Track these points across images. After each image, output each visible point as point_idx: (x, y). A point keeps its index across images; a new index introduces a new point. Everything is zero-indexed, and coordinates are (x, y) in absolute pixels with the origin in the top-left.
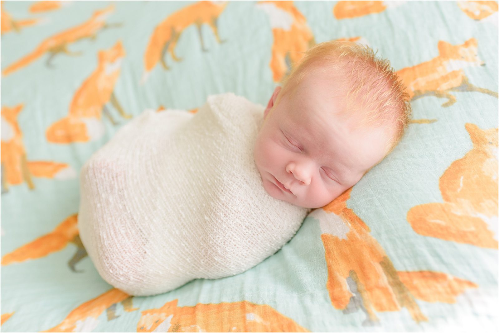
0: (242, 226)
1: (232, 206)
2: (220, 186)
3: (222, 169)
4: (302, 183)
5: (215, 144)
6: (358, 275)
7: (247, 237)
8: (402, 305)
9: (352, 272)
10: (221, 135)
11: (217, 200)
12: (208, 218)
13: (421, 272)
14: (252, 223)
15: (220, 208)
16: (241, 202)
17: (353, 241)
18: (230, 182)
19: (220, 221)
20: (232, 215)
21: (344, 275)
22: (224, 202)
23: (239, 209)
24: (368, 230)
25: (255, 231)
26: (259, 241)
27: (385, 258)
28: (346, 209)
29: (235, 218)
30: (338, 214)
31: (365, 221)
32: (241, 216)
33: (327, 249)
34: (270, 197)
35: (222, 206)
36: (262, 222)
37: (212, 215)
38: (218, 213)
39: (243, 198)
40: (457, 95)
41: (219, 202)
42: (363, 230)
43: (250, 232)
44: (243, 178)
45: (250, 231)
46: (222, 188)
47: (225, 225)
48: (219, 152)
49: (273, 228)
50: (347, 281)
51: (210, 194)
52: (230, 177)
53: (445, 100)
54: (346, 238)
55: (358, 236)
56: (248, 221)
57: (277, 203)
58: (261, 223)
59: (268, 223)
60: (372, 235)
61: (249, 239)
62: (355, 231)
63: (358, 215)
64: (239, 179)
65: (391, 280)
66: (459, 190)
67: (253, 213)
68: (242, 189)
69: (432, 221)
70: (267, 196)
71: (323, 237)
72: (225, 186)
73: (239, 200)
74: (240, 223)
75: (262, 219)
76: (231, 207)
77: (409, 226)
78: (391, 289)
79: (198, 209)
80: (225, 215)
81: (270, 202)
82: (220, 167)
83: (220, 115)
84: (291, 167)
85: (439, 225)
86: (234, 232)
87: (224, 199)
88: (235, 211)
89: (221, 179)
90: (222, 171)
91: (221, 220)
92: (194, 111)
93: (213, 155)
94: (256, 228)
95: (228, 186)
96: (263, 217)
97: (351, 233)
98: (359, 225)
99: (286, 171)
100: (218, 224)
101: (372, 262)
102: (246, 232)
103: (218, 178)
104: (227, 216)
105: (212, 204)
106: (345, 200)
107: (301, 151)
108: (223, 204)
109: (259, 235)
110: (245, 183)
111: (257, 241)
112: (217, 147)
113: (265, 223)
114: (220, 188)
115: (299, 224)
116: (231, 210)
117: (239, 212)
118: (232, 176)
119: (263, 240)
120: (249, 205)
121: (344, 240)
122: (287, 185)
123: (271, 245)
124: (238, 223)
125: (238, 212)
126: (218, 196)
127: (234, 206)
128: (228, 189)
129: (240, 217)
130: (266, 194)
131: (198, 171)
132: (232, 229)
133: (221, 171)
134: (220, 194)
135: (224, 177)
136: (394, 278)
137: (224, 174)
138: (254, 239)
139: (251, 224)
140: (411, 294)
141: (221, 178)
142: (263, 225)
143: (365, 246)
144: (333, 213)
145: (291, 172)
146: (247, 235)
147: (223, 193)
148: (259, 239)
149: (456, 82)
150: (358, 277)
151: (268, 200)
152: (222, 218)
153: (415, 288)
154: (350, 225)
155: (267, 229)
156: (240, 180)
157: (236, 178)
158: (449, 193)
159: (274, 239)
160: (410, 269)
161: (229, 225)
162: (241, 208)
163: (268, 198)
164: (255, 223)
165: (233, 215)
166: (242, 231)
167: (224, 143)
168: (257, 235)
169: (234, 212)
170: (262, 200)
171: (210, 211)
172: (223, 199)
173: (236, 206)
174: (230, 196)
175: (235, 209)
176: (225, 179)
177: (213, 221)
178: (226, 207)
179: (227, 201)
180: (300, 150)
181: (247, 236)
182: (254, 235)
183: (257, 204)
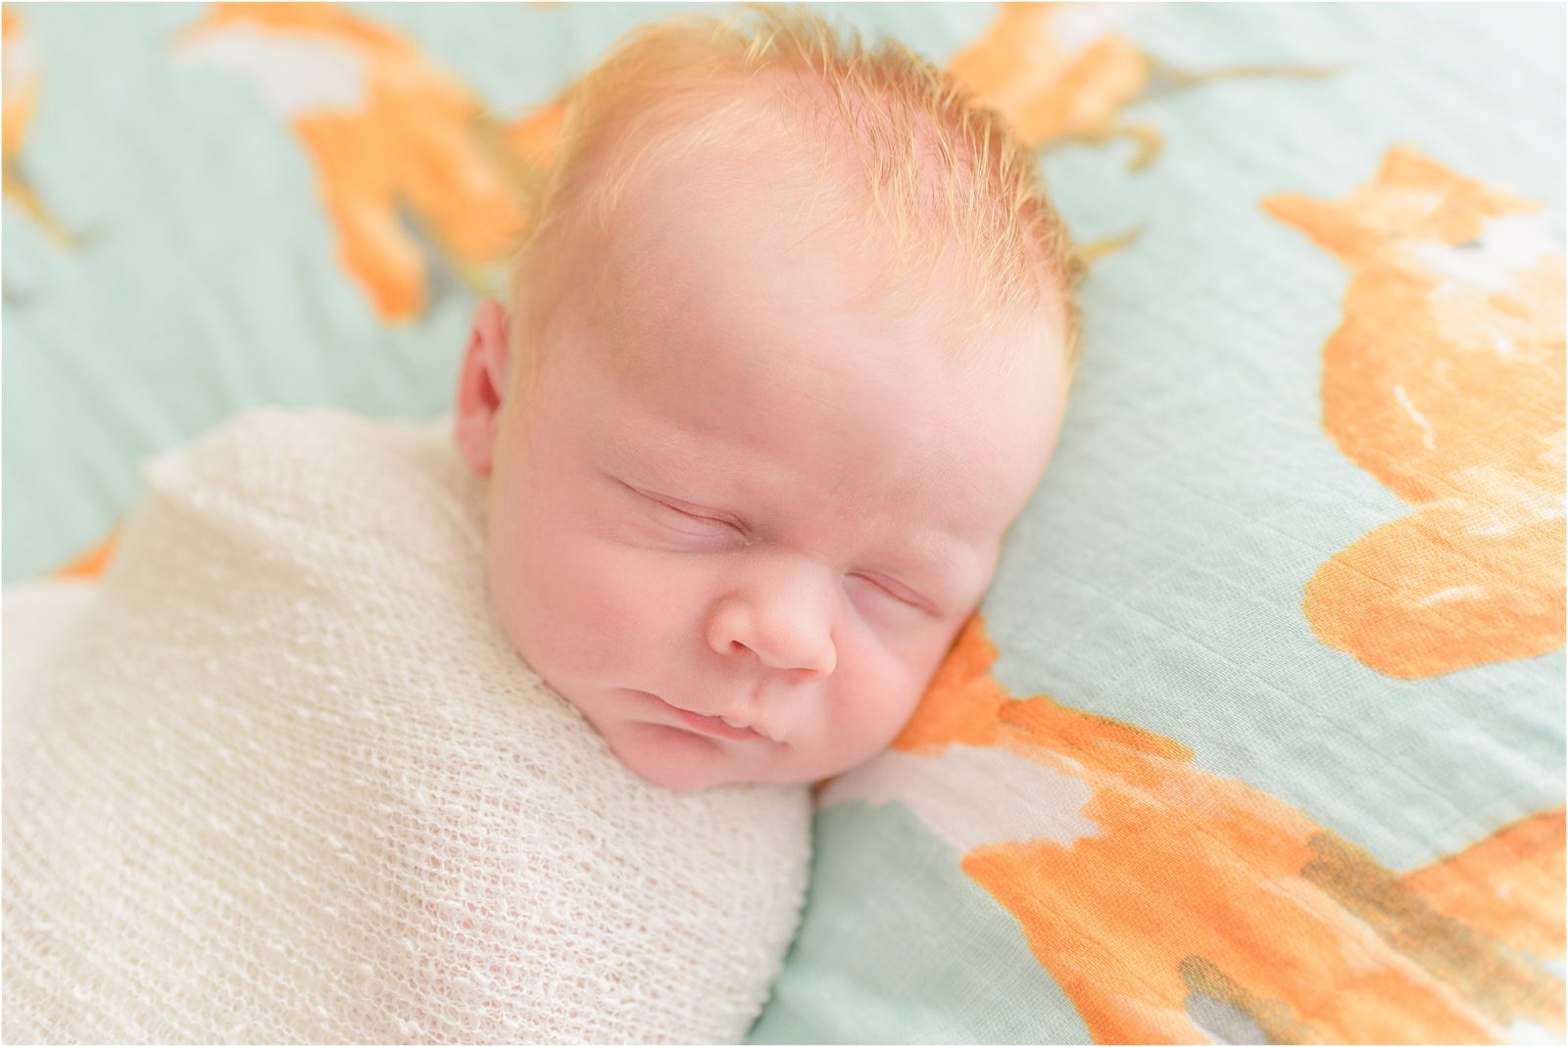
0: (592, 984)
1: (515, 914)
2: (415, 846)
3: (382, 759)
4: (801, 674)
5: (294, 660)
6: (1230, 971)
7: (633, 1023)
8: (1504, 1019)
9: (1192, 969)
10: (303, 607)
11: (427, 915)
12: (414, 1024)
13: (1502, 834)
14: (630, 947)
15: (459, 947)
16: (547, 875)
17: (1131, 829)
18: (458, 806)
19: (483, 1011)
20: (530, 953)
21: (1165, 998)
22: (470, 914)
23: (555, 913)
24: (1176, 751)
25: (658, 975)
26: (687, 1012)
27: (1317, 840)
28: (1013, 704)
29: (549, 960)
30: (986, 739)
31: (1138, 723)
32: (571, 937)
33: (1027, 915)
34: (655, 793)
35: (467, 934)
36: (669, 922)
37: (433, 997)
38: (460, 979)
39: (551, 851)
40: (1157, 117)
41: (442, 924)
42: (1156, 761)
43: (637, 994)
44: (508, 756)
45: (636, 986)
46: (429, 850)
47: (515, 1017)
48: (334, 688)
49: (724, 923)
50: (1196, 1018)
51: (377, 906)
52: (444, 776)
53: (1123, 152)
54: (1091, 830)
55: (1141, 797)
56: (612, 946)
57: (695, 805)
58: (667, 927)
59: (694, 913)
60: (1204, 767)
61: (646, 1028)
62: (1118, 784)
63: (1091, 707)
64: (494, 773)
65: (1395, 927)
66: (1429, 441)
67: (618, 898)
68: (525, 812)
69: (1429, 601)
70: (641, 792)
71: (972, 866)
72: (436, 831)
73: (534, 870)
74: (579, 972)
75: (663, 907)
76: (512, 918)
77: (1347, 664)
78: (1414, 969)
79: (339, 999)
80: (495, 969)
81: (665, 814)
82: (368, 754)
83: (261, 521)
84: (736, 624)
85: (1462, 605)
86: (567, 1031)
87: (464, 895)
88: (538, 930)
89: (402, 810)
90: (387, 766)
91: (486, 1004)
92: (88, 567)
93: (304, 713)
94: (655, 959)
95: (451, 828)
96: (666, 894)
97: (1104, 796)
98: (1122, 748)
99: (715, 652)
100: (477, 1031)
101: (1267, 885)
102: (623, 1002)
103: (386, 808)
104: (509, 972)
105: (409, 944)
106: (979, 669)
107: (744, 535)
108: (467, 925)
109: (675, 985)
110: (525, 776)
111: (680, 1017)
112: (315, 669)
113: (685, 919)
114: (418, 854)
115: (805, 852)
116: (519, 932)
117: (556, 924)
118: (451, 769)
119: (698, 999)
120: (586, 867)
121: (1086, 843)
122: (739, 706)
123: (737, 1004)
124: (570, 978)
125: (554, 928)
126: (426, 898)
127: (523, 907)
128: (460, 842)
129: (569, 944)
130: (635, 788)
131: (257, 819)
132: (552, 1021)
133: (385, 773)
134: (429, 884)
135: (413, 794)
136: (1403, 913)
137: (405, 779)
138: (663, 1017)
139: (629, 954)
140: (1515, 947)
141: (402, 802)
142: (677, 929)
143: (1199, 828)
144: (957, 748)
145: (739, 644)
146: (628, 1013)
147: (443, 872)
148: (681, 1005)
149: (1121, 78)
150: (1234, 977)
151: (651, 810)
152: (488, 992)
153: (1518, 914)
154: (1075, 764)
155: (699, 940)
156: (502, 776)
157: (476, 772)
158: (1406, 467)
159: (743, 970)
160: (1453, 845)
161: (537, 1008)
162: (562, 903)
163: (649, 797)
164: (643, 938)
165: (534, 954)
166: (599, 1005)
167: (339, 635)
168: (670, 988)
169: (532, 936)
170: (632, 822)
171: (413, 985)
172: (455, 901)
173: (533, 902)
174: (485, 870)
175: (536, 921)
176: (422, 798)
177: (445, 1027)
178: (485, 931)
179: (484, 901)
180: (737, 536)
181: (629, 1017)
182: (654, 995)
183: (619, 851)
